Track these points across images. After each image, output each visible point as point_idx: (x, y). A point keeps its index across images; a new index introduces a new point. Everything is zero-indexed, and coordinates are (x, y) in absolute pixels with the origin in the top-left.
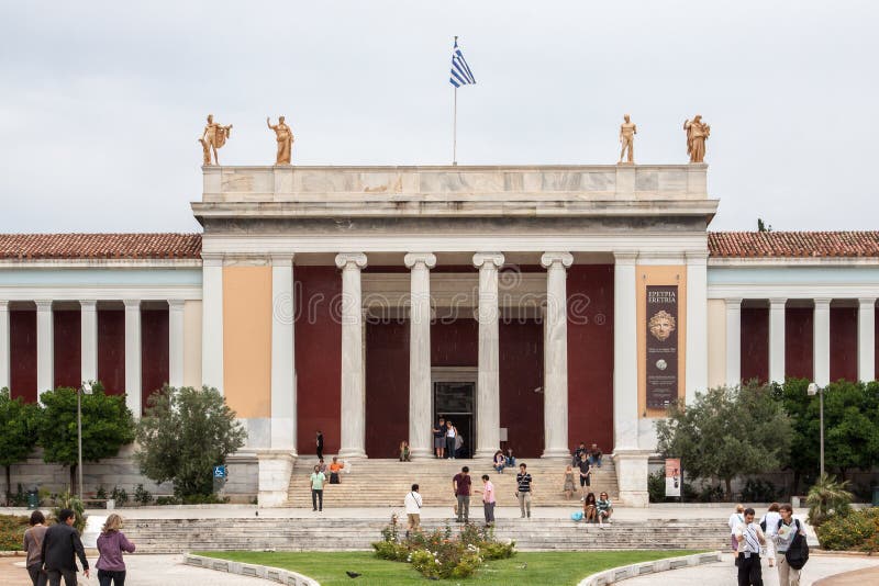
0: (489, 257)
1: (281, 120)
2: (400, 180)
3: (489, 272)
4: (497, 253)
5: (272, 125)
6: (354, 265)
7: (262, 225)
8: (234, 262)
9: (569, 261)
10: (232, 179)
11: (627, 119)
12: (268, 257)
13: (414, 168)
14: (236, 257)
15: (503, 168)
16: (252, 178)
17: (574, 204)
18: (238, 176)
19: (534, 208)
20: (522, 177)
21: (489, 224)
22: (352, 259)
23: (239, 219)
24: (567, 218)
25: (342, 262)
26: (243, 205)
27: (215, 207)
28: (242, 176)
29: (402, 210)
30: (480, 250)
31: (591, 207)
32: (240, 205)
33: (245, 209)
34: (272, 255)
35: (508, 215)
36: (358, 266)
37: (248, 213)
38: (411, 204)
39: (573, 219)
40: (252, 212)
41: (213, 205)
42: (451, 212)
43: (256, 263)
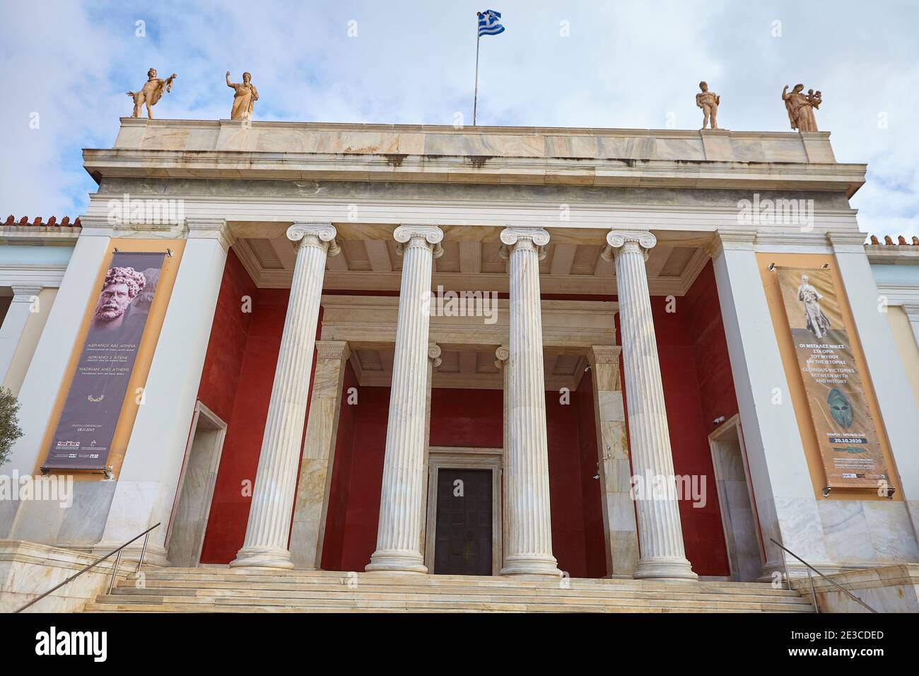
0: (524, 234)
2: (398, 141)
3: (525, 254)
4: (539, 229)
5: (232, 82)
6: (315, 241)
7: (187, 186)
8: (131, 232)
9: (651, 242)
10: (159, 134)
11: (703, 86)
12: (186, 226)
13: (418, 128)
15: (543, 130)
16: (187, 133)
17: (651, 164)
18: (166, 131)
19: (593, 169)
20: (569, 141)
21: (524, 194)
22: (312, 231)
23: (155, 179)
24: (639, 188)
25: (296, 235)
26: (160, 154)
27: (116, 156)
28: (175, 131)
29: (395, 166)
30: (512, 225)
31: (677, 170)
32: (155, 154)
33: (162, 160)
34: (190, 223)
35: (553, 181)
36: (321, 242)
37: (165, 165)
38: (409, 158)
39: (649, 189)
40: (172, 165)
41: (115, 153)
42: (469, 171)
43: (165, 236)
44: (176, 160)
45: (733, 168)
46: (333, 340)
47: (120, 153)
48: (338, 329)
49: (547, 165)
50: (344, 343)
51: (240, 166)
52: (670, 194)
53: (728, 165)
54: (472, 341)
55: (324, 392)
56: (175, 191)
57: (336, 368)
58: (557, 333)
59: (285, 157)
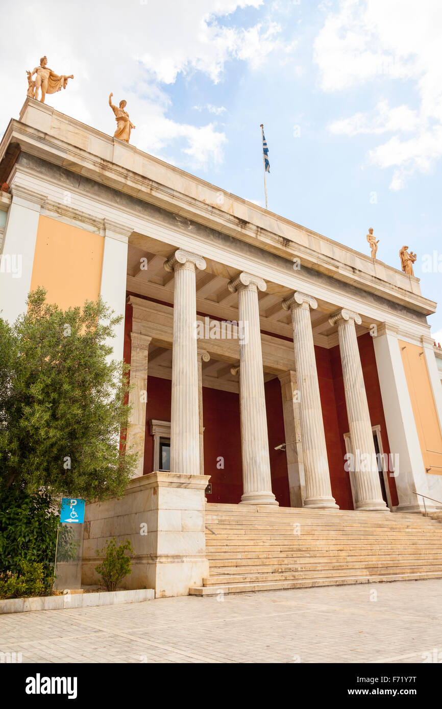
0: (306, 299)
1: (123, 104)
2: (232, 206)
4: (314, 298)
6: (192, 266)
7: (96, 188)
8: (56, 215)
9: (359, 321)
10: (62, 127)
12: (103, 225)
14: (59, 209)
15: (308, 231)
16: (87, 138)
17: (362, 274)
18: (71, 128)
19: (338, 267)
20: (319, 242)
21: (302, 271)
23: (69, 172)
24: (352, 286)
25: (182, 259)
26: (82, 152)
27: (44, 139)
28: (77, 131)
29: (242, 228)
30: (300, 291)
31: (372, 281)
32: (78, 151)
33: (83, 159)
34: (108, 223)
35: (316, 268)
36: (196, 268)
37: (85, 164)
38: (250, 226)
39: (356, 288)
40: (91, 167)
41: (42, 135)
42: (280, 246)
43: (85, 227)
44: (94, 164)
45: (393, 289)
46: (141, 333)
47: (47, 137)
48: (144, 326)
49: (318, 258)
50: (150, 339)
51: (143, 189)
52: (364, 294)
53: (391, 286)
54: (227, 354)
55: (138, 374)
56: (88, 189)
57: (145, 357)
58: (271, 358)
59: (175, 194)
